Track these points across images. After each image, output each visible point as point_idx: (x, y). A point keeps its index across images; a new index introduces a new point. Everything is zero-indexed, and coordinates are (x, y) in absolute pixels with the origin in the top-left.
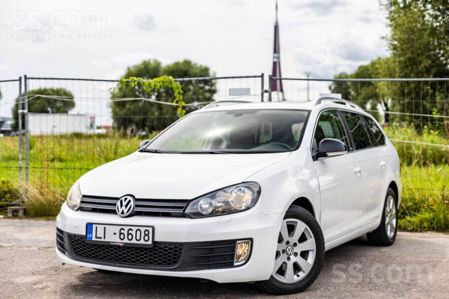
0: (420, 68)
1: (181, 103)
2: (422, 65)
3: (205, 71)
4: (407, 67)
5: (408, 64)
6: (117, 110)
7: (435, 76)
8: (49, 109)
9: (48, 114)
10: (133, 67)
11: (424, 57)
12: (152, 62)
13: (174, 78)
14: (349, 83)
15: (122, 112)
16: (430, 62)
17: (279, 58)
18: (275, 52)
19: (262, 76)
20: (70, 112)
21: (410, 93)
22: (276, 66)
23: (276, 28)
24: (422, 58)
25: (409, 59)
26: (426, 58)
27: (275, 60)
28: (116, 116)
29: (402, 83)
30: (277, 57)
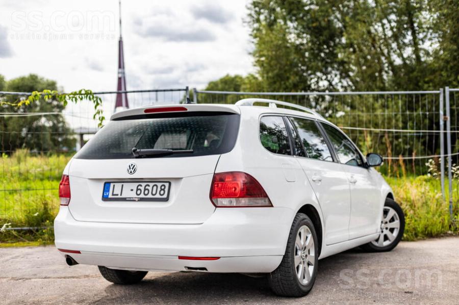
0: (287, 84)
2: (290, 81)
3: (52, 85)
4: (275, 82)
5: (275, 79)
17: (124, 73)
18: (120, 67)
22: (121, 81)
23: (121, 43)
24: (290, 74)
25: (276, 75)
27: (120, 75)
30: (121, 73)
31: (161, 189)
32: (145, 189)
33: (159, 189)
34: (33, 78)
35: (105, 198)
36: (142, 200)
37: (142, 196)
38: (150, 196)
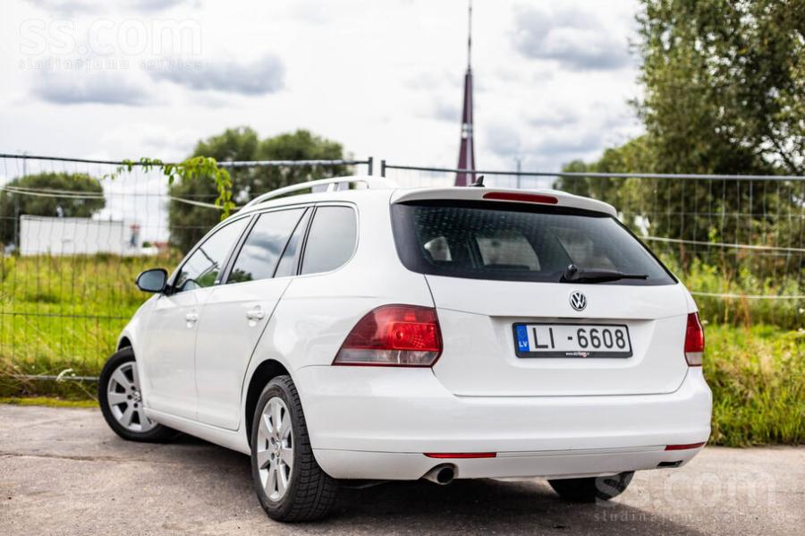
0: (691, 157)
1: (227, 205)
2: (696, 153)
3: (334, 150)
4: (669, 153)
5: (671, 148)
6: (179, 215)
7: (716, 172)
8: (59, 210)
9: (56, 219)
10: (209, 140)
11: (699, 137)
12: (242, 132)
13: (218, 161)
14: (588, 180)
15: (187, 220)
16: (708, 147)
17: (471, 131)
18: (465, 120)
19: (370, 162)
20: (96, 216)
21: (675, 199)
22: (466, 146)
23: (468, 79)
24: (697, 140)
25: (674, 141)
26: (703, 139)
27: (465, 135)
28: (175, 225)
29: (660, 182)
30: (468, 131)
31: (618, 338)
32: (593, 338)
33: (614, 338)
34: (303, 136)
35: (522, 353)
36: (592, 355)
37: (590, 348)
38: (603, 348)
